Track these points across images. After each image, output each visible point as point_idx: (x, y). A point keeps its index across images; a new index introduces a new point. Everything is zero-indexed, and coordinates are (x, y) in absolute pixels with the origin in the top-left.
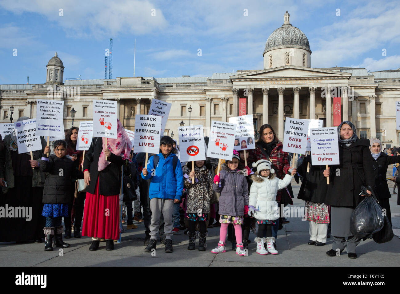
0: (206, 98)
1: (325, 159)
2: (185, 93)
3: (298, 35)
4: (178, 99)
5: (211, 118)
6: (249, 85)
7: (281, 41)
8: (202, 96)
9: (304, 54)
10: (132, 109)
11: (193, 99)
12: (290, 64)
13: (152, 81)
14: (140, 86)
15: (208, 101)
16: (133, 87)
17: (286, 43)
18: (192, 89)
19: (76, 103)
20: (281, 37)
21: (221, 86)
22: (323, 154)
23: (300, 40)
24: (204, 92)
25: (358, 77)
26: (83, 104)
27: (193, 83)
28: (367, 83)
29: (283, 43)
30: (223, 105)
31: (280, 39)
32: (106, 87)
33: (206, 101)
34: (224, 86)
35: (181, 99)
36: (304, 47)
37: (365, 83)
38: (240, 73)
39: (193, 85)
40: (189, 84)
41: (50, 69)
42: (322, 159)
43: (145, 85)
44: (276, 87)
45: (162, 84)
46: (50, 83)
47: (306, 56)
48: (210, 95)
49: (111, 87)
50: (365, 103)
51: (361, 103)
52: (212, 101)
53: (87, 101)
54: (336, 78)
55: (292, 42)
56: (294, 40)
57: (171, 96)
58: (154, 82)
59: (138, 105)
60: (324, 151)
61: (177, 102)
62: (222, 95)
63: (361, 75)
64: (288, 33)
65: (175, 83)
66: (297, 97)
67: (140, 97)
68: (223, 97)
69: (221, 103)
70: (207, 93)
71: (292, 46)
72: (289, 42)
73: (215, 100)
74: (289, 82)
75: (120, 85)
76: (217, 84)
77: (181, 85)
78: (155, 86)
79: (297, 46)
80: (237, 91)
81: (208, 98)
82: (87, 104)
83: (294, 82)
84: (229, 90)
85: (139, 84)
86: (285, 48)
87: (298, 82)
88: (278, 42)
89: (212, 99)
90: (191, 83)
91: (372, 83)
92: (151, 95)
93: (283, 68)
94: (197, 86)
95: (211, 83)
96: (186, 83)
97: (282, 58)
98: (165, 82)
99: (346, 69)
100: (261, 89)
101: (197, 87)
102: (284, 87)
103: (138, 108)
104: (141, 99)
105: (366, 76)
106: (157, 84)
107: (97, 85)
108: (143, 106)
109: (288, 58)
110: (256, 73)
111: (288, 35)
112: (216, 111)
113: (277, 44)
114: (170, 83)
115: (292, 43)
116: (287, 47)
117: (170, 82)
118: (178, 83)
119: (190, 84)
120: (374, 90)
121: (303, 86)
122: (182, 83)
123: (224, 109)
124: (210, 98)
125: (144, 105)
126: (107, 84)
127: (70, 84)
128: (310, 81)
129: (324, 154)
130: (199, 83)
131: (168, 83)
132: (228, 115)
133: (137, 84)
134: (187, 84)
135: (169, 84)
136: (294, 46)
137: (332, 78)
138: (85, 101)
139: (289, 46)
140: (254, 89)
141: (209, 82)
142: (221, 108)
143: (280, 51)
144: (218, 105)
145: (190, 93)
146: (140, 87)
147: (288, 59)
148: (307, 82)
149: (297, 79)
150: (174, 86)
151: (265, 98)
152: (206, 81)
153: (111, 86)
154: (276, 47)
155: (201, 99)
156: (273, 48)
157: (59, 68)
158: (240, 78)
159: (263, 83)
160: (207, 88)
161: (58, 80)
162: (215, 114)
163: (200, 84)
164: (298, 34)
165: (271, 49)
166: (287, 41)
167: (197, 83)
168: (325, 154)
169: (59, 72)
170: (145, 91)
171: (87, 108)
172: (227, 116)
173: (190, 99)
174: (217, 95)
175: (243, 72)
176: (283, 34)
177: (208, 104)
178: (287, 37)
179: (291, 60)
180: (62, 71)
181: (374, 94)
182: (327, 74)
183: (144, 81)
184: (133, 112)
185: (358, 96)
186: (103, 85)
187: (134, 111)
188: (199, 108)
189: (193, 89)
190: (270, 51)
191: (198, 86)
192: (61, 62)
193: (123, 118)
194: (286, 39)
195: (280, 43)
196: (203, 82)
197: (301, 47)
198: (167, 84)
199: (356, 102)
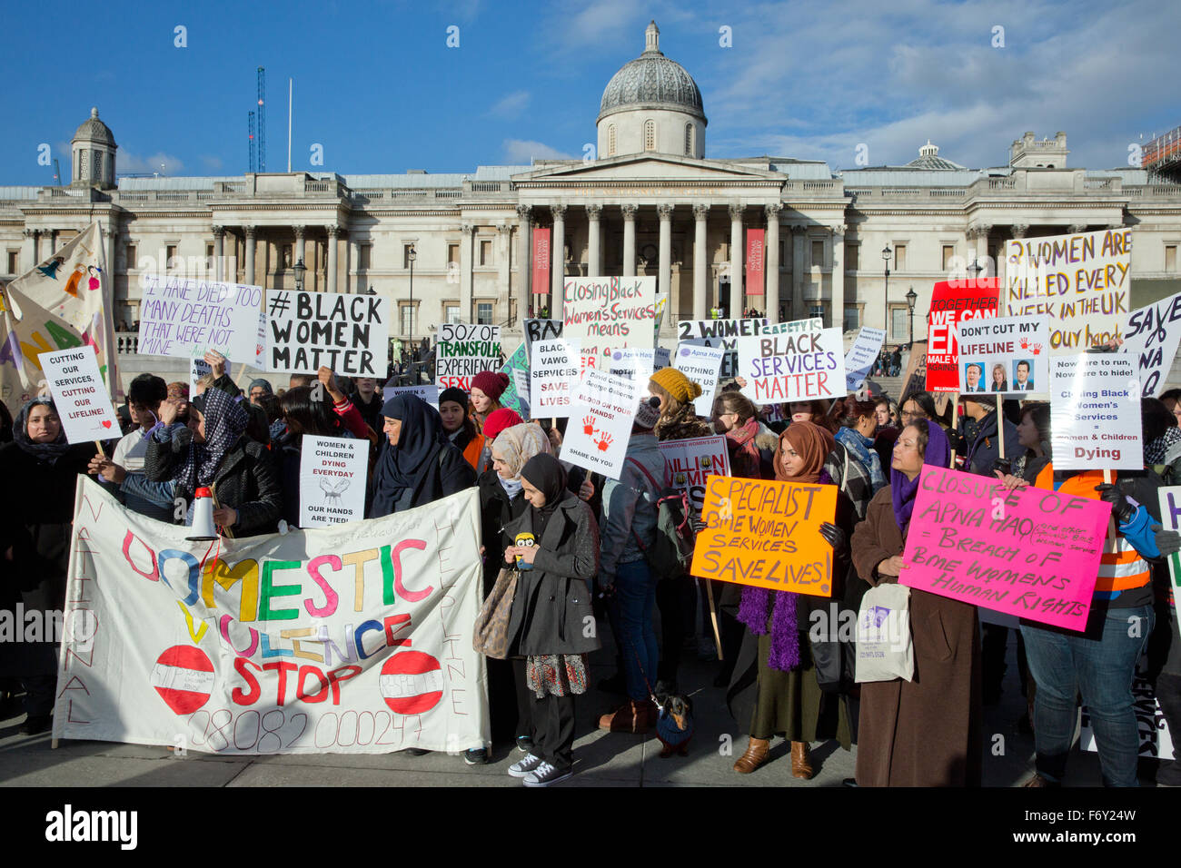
0: (460, 224)
1: (1098, 452)
2: (413, 213)
3: (676, 80)
4: (396, 228)
5: (472, 273)
6: (556, 198)
7: (636, 93)
8: (454, 220)
9: (689, 127)
10: (285, 249)
11: (433, 228)
12: (654, 149)
13: (331, 182)
14: (302, 194)
15: (467, 233)
16: (286, 197)
17: (646, 97)
18: (428, 203)
19: (147, 235)
20: (637, 84)
21: (498, 197)
22: (1090, 437)
23: (680, 90)
24: (457, 212)
25: (809, 181)
26: (165, 237)
27: (431, 189)
28: (827, 196)
29: (640, 97)
30: (500, 243)
31: (633, 88)
32: (221, 197)
33: (460, 232)
34: (504, 197)
35: (403, 228)
36: (688, 109)
37: (824, 196)
38: (542, 167)
39: (431, 194)
40: (422, 192)
41: (81, 150)
42: (1088, 451)
43: (315, 193)
44: (617, 202)
45: (356, 190)
46: (82, 185)
47: (693, 130)
48: (470, 219)
49: (233, 197)
50: (822, 242)
51: (813, 242)
52: (476, 234)
53: (176, 229)
54: (754, 184)
55: (662, 97)
56: (665, 92)
57: (383, 220)
58: (335, 185)
59: (299, 242)
60: (1097, 427)
61: (393, 233)
62: (500, 218)
63: (816, 177)
64: (651, 75)
65: (387, 189)
66: (665, 228)
67: (303, 223)
68: (501, 223)
69: (497, 237)
70: (464, 214)
71: (660, 105)
72: (654, 97)
73: (482, 231)
74: (648, 192)
75: (255, 191)
76: (487, 193)
77: (403, 192)
78: (340, 194)
79: (673, 106)
80: (527, 210)
81: (467, 226)
82: (175, 237)
83: (659, 191)
84: (512, 207)
85: (301, 191)
86: (644, 109)
87: (670, 192)
88: (629, 94)
89: (475, 229)
90: (427, 189)
91: (838, 196)
92: (330, 219)
93: (634, 159)
94: (440, 195)
95: (474, 188)
96: (415, 189)
97: (639, 133)
98: (366, 187)
99: (784, 163)
100: (584, 206)
101: (441, 199)
102: (636, 203)
103: (301, 250)
104: (307, 226)
105: (825, 181)
106: (344, 191)
107: (198, 192)
108: (311, 244)
109: (650, 132)
110: (571, 170)
111: (651, 78)
112: (486, 257)
113: (627, 99)
114: (378, 189)
115: (660, 98)
116: (649, 108)
117: (376, 186)
118: (397, 189)
119: (424, 192)
120: (841, 214)
121: (680, 201)
122: (405, 189)
123: (502, 253)
124: (471, 226)
125: (314, 242)
126: (221, 189)
127: (133, 189)
128: (696, 191)
129: (1095, 437)
130: (447, 189)
131: (372, 187)
132: (512, 267)
133: (295, 189)
134: (417, 192)
135: (373, 190)
136: (666, 105)
137: (745, 185)
138: (169, 229)
139: (654, 105)
140: (568, 206)
141: (468, 187)
142: (497, 249)
143: (633, 117)
144: (490, 242)
145: (425, 213)
146: (303, 197)
147: (650, 136)
148: (689, 191)
149: (667, 184)
150: (387, 197)
151: (594, 228)
152: (461, 185)
153: (231, 194)
154: (624, 107)
155: (451, 228)
156: (616, 109)
157: (104, 149)
158: (533, 180)
159: (589, 192)
160: (463, 202)
161: (104, 177)
162: (482, 262)
163: (445, 192)
164: (674, 76)
165: (612, 110)
166: (650, 92)
167: (441, 189)
168: (1099, 437)
169: (104, 157)
170: (314, 207)
171: (175, 247)
172: (510, 268)
173: (426, 228)
174: (488, 220)
175: (549, 164)
176: (641, 75)
177: (466, 241)
178: (650, 83)
179: (658, 140)
180: (112, 157)
181: (841, 222)
182: (733, 175)
183: (313, 183)
184: (287, 259)
185: (809, 226)
186: (212, 191)
187: (291, 256)
188: (446, 248)
189: (431, 203)
190: (611, 117)
191: (444, 195)
192: (109, 133)
193: (264, 271)
194: (647, 87)
195: (634, 98)
196: (454, 186)
197: (681, 107)
198: (370, 189)
199: (802, 242)
